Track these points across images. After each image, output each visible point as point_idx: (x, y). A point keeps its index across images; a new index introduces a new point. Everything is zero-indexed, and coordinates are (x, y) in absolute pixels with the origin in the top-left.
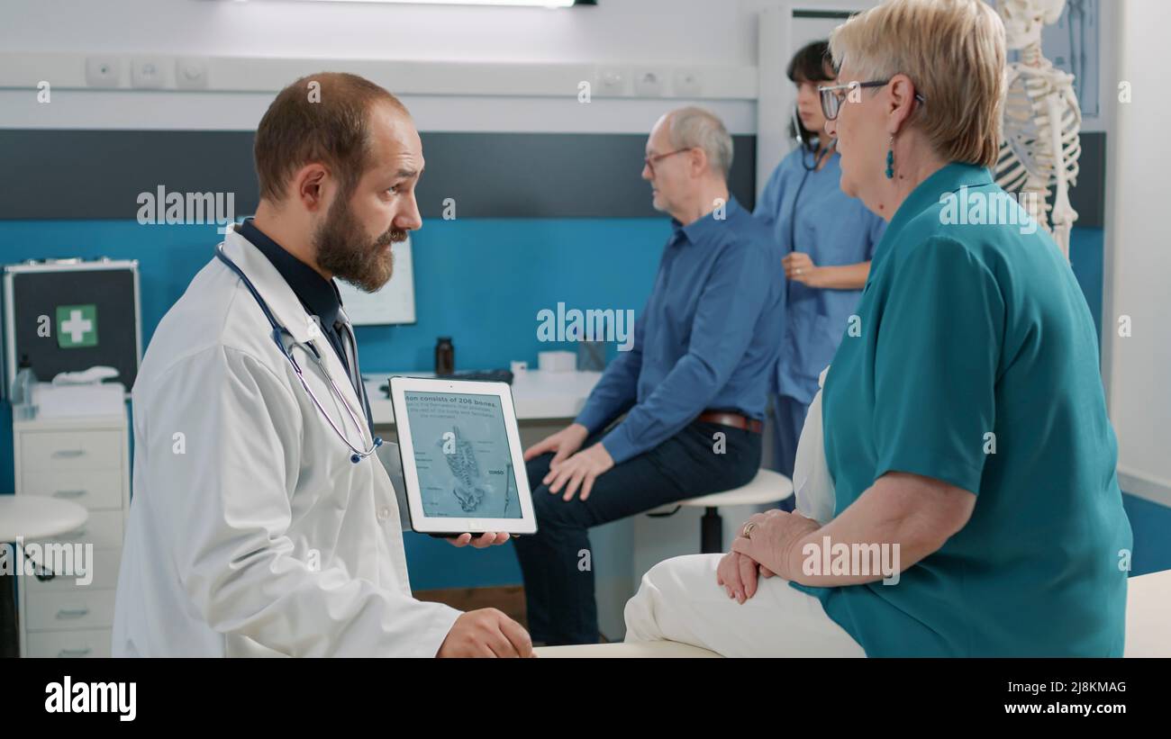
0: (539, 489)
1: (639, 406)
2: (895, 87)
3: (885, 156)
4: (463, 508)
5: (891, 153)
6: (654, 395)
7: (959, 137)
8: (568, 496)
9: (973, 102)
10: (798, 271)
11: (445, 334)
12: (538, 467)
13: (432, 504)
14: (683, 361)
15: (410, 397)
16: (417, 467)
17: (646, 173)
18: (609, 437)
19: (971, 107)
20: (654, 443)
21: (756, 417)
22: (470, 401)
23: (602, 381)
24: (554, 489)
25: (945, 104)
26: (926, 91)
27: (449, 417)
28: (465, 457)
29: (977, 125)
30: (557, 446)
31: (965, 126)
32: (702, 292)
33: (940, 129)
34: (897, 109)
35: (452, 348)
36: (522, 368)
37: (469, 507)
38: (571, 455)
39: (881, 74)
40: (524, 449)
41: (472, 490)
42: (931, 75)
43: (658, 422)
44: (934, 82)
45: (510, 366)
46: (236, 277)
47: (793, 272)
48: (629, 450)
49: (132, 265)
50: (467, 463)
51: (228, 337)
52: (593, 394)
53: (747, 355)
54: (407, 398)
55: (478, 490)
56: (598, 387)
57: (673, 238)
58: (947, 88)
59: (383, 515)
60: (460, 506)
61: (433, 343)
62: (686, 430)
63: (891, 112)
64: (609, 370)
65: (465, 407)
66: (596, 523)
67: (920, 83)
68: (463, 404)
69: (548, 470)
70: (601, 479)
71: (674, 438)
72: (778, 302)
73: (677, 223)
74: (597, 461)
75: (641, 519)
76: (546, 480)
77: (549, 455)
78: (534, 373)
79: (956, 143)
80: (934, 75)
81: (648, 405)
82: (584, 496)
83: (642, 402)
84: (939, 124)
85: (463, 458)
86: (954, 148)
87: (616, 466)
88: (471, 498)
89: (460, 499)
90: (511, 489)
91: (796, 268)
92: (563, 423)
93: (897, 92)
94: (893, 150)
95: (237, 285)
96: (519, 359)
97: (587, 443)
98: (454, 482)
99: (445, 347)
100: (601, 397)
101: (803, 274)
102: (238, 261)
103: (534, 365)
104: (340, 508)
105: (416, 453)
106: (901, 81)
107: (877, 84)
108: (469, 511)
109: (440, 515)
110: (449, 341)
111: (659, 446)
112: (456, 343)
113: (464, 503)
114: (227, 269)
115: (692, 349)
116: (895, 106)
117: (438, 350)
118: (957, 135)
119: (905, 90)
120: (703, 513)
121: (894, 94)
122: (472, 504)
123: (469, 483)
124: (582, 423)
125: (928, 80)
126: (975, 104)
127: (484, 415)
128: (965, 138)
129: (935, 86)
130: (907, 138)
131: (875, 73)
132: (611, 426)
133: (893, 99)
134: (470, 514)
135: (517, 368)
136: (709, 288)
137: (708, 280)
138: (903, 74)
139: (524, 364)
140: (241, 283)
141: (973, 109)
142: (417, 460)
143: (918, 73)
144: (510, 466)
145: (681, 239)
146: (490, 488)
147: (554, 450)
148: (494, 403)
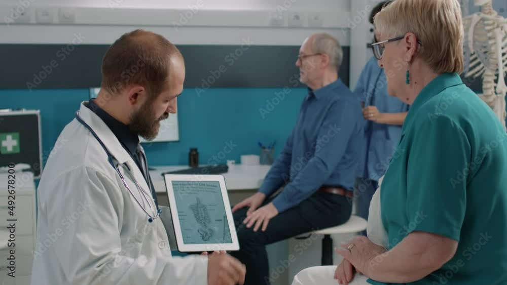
0: (241, 226)
1: (290, 184)
2: (408, 38)
3: (405, 73)
4: (203, 239)
5: (408, 72)
6: (297, 178)
7: (441, 60)
8: (255, 229)
9: (447, 41)
10: (372, 115)
11: (194, 146)
12: (240, 215)
13: (188, 237)
14: (312, 160)
15: (175, 184)
16: (180, 219)
17: (297, 63)
18: (276, 200)
19: (445, 44)
20: (298, 202)
21: (349, 189)
22: (204, 185)
23: (272, 169)
24: (249, 226)
25: (433, 44)
26: (423, 38)
27: (194, 193)
28: (203, 213)
29: (450, 53)
30: (250, 204)
31: (444, 55)
32: (322, 125)
33: (431, 58)
34: (410, 50)
35: (197, 154)
36: (233, 163)
37: (206, 238)
38: (257, 208)
39: (400, 34)
40: (232, 207)
41: (207, 230)
42: (424, 31)
43: (300, 191)
44: (426, 34)
45: (226, 162)
46: (87, 131)
47: (369, 115)
48: (286, 206)
49: (37, 112)
50: (204, 216)
51: (87, 162)
52: (267, 177)
53: (344, 158)
54: (173, 184)
55: (210, 230)
56: (269, 173)
57: (308, 96)
58: (432, 36)
59: (162, 245)
60: (201, 238)
61: (188, 151)
62: (314, 196)
63: (407, 51)
64: (274, 164)
65: (203, 188)
66: (270, 242)
67: (419, 36)
68: (201, 187)
69: (246, 216)
70: (272, 220)
71: (308, 200)
72: (360, 131)
73: (310, 89)
74: (270, 212)
75: (292, 240)
76: (245, 221)
77: (246, 208)
78: (238, 166)
79: (440, 63)
80: (425, 30)
81: (294, 183)
82: (264, 229)
83: (292, 182)
84: (431, 54)
85: (202, 214)
86: (439, 65)
87: (279, 214)
88: (207, 234)
89: (201, 234)
90: (226, 228)
91: (370, 114)
92: (253, 191)
93: (409, 41)
94: (409, 70)
95: (89, 134)
96: (231, 159)
97: (265, 202)
98: (198, 226)
99: (194, 153)
100: (271, 178)
101: (374, 116)
102: (88, 122)
103: (238, 162)
104: (140, 242)
105: (179, 212)
106: (410, 36)
107: (399, 39)
108: (206, 240)
109: (192, 243)
110: (196, 150)
111: (301, 204)
112: (199, 151)
113: (203, 236)
114: (82, 126)
115: (317, 154)
116: (409, 48)
117: (190, 154)
118: (440, 58)
119: (412, 40)
120: (323, 237)
121: (407, 42)
122: (207, 237)
123: (205, 226)
124: (262, 192)
125: (423, 33)
126: (448, 42)
127: (212, 192)
128: (444, 60)
129: (427, 36)
130: (416, 63)
131: (397, 33)
132: (277, 193)
133: (408, 45)
134: (206, 242)
135: (230, 163)
136: (325, 123)
137: (325, 119)
138: (410, 32)
139: (234, 161)
140: (91, 134)
141: (447, 45)
142: (179, 216)
143: (417, 30)
144: (225, 217)
145: (312, 97)
146: (216, 229)
147: (249, 205)
148: (216, 185)
